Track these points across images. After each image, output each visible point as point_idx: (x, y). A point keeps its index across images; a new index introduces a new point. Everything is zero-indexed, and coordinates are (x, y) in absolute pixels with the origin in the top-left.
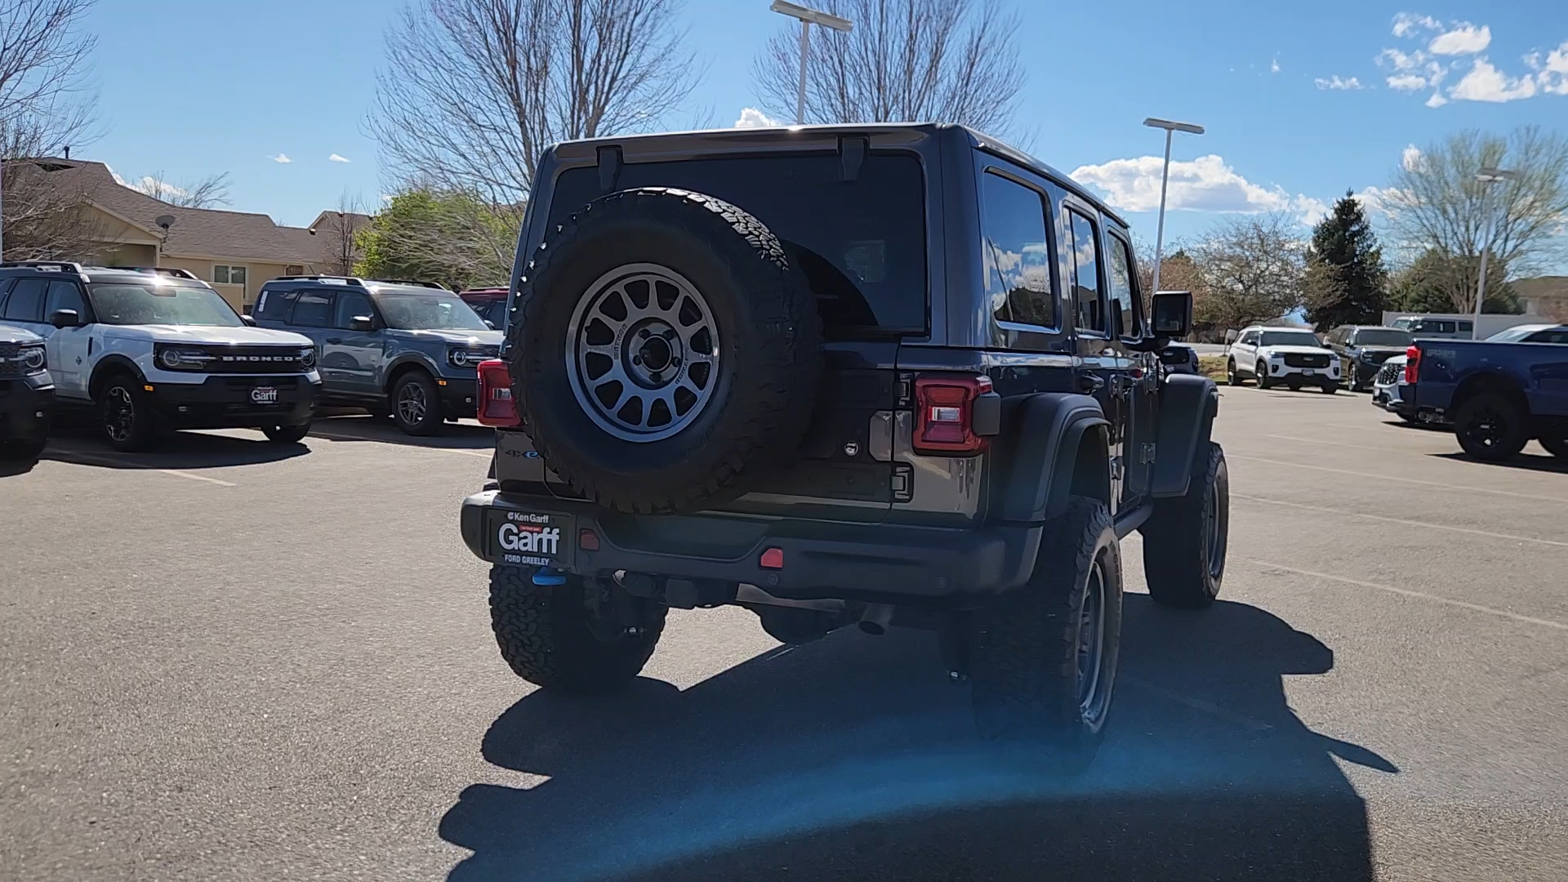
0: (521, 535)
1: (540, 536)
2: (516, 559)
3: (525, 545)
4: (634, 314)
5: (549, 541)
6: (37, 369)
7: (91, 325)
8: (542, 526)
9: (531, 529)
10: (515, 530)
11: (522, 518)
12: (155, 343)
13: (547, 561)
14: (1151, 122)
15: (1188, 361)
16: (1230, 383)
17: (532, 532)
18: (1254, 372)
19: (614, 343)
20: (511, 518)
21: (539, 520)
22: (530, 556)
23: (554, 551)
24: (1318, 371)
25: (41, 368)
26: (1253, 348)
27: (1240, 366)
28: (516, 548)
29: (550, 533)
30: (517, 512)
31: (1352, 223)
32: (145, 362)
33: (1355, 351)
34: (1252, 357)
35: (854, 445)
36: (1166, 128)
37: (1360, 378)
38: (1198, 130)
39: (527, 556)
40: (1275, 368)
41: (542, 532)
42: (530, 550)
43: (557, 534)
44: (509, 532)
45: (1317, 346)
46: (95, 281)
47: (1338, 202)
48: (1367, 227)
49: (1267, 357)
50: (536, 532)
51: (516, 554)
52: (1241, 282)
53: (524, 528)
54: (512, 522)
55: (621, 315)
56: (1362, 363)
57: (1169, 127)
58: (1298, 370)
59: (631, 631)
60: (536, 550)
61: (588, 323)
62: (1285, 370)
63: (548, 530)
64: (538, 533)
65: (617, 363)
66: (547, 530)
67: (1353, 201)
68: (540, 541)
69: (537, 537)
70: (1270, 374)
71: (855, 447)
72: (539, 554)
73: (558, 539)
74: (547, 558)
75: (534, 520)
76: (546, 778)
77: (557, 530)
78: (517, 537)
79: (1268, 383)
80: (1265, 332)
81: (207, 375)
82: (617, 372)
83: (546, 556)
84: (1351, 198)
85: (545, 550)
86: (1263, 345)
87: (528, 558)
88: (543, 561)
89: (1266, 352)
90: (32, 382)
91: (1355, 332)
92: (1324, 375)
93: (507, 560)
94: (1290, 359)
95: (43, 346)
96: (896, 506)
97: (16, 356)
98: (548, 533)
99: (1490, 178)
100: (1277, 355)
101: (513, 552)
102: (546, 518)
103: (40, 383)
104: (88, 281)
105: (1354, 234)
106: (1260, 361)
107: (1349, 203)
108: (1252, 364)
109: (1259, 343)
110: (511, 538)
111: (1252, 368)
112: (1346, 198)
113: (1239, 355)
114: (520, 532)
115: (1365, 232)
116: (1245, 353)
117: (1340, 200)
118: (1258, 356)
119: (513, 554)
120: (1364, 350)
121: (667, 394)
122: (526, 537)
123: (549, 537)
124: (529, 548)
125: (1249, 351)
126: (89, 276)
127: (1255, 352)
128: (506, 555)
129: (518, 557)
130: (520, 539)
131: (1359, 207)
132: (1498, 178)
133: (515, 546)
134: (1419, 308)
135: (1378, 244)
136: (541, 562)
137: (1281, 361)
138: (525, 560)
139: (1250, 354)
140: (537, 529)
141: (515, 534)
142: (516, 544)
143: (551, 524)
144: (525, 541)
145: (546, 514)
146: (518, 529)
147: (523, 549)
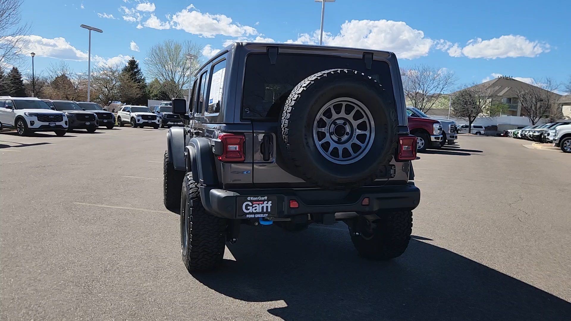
0: (254, 206)
1: (263, 205)
2: (252, 216)
3: (256, 210)
4: (335, 116)
5: (267, 207)
8: (264, 201)
9: (258, 203)
10: (251, 204)
11: (253, 199)
13: (267, 215)
14: (83, 26)
16: (119, 126)
17: (259, 204)
18: (130, 122)
19: (326, 127)
20: (249, 199)
21: (263, 198)
22: (259, 214)
23: (269, 210)
24: (153, 121)
26: (129, 113)
27: (123, 119)
28: (251, 212)
29: (267, 203)
30: (252, 197)
31: (135, 68)
33: (160, 114)
34: (129, 116)
36: (88, 29)
37: (163, 123)
38: (100, 31)
39: (257, 214)
40: (139, 120)
41: (263, 204)
43: (271, 203)
44: (247, 205)
45: (150, 112)
47: (129, 61)
48: (140, 70)
49: (135, 117)
51: (252, 214)
53: (255, 203)
54: (250, 201)
55: (330, 116)
56: (164, 118)
57: (90, 29)
58: (147, 121)
60: (260, 211)
61: (318, 120)
62: (142, 121)
63: (266, 202)
64: (262, 204)
67: (134, 60)
68: (263, 207)
69: (261, 206)
70: (137, 122)
72: (262, 213)
73: (271, 205)
74: (267, 214)
75: (260, 199)
77: (271, 202)
78: (252, 207)
79: (136, 126)
80: (132, 107)
82: (328, 138)
83: (267, 212)
84: (134, 59)
85: (265, 211)
86: (132, 112)
87: (258, 215)
88: (265, 215)
89: (134, 114)
91: (159, 108)
92: (155, 122)
93: (248, 217)
94: (144, 117)
96: (390, 179)
98: (266, 204)
99: (190, 57)
100: (139, 116)
101: (250, 213)
102: (266, 198)
105: (136, 72)
106: (132, 118)
107: (133, 62)
108: (129, 119)
109: (131, 111)
110: (249, 208)
111: (129, 120)
112: (132, 59)
113: (122, 116)
114: (253, 205)
115: (140, 71)
116: (126, 115)
117: (130, 60)
118: (131, 116)
119: (250, 214)
120: (164, 114)
122: (256, 207)
123: (267, 205)
124: (257, 211)
125: (127, 114)
128: (247, 215)
129: (254, 215)
131: (137, 63)
132: (192, 58)
133: (250, 211)
134: (155, 99)
135: (144, 76)
136: (264, 215)
137: (140, 118)
138: (257, 216)
139: (127, 115)
140: (261, 203)
141: (251, 206)
142: (251, 210)
143: (268, 200)
144: (255, 208)
145: (266, 196)
146: (252, 204)
147: (254, 211)
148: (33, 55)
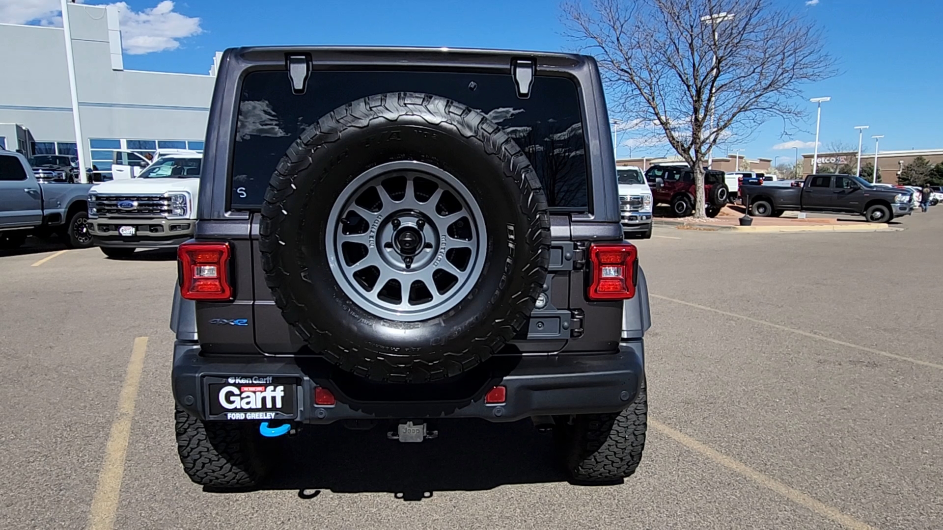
0: (243, 395)
1: (264, 394)
2: (240, 416)
3: (248, 403)
5: (274, 399)
8: (266, 385)
9: (253, 389)
11: (243, 381)
13: (273, 414)
17: (255, 392)
20: (233, 382)
22: (255, 412)
23: (279, 405)
28: (239, 407)
29: (274, 390)
30: (239, 376)
39: (251, 412)
41: (265, 391)
42: (254, 407)
43: (282, 391)
44: (229, 394)
50: (258, 391)
51: (240, 412)
53: (245, 389)
54: (234, 385)
60: (259, 406)
63: (272, 388)
64: (262, 392)
68: (264, 398)
71: (543, 300)
74: (273, 411)
77: (281, 388)
78: (239, 398)
85: (269, 405)
87: (253, 414)
88: (269, 415)
93: (231, 417)
98: (272, 391)
101: (235, 410)
102: (269, 379)
110: (232, 398)
114: (241, 393)
119: (235, 413)
122: (248, 397)
123: (274, 394)
124: (252, 406)
128: (229, 414)
129: (243, 414)
130: (242, 399)
133: (236, 405)
136: (266, 416)
138: (251, 416)
140: (260, 389)
141: (237, 395)
142: (238, 403)
143: (275, 384)
144: (248, 400)
145: (270, 376)
146: (240, 389)
147: (246, 407)
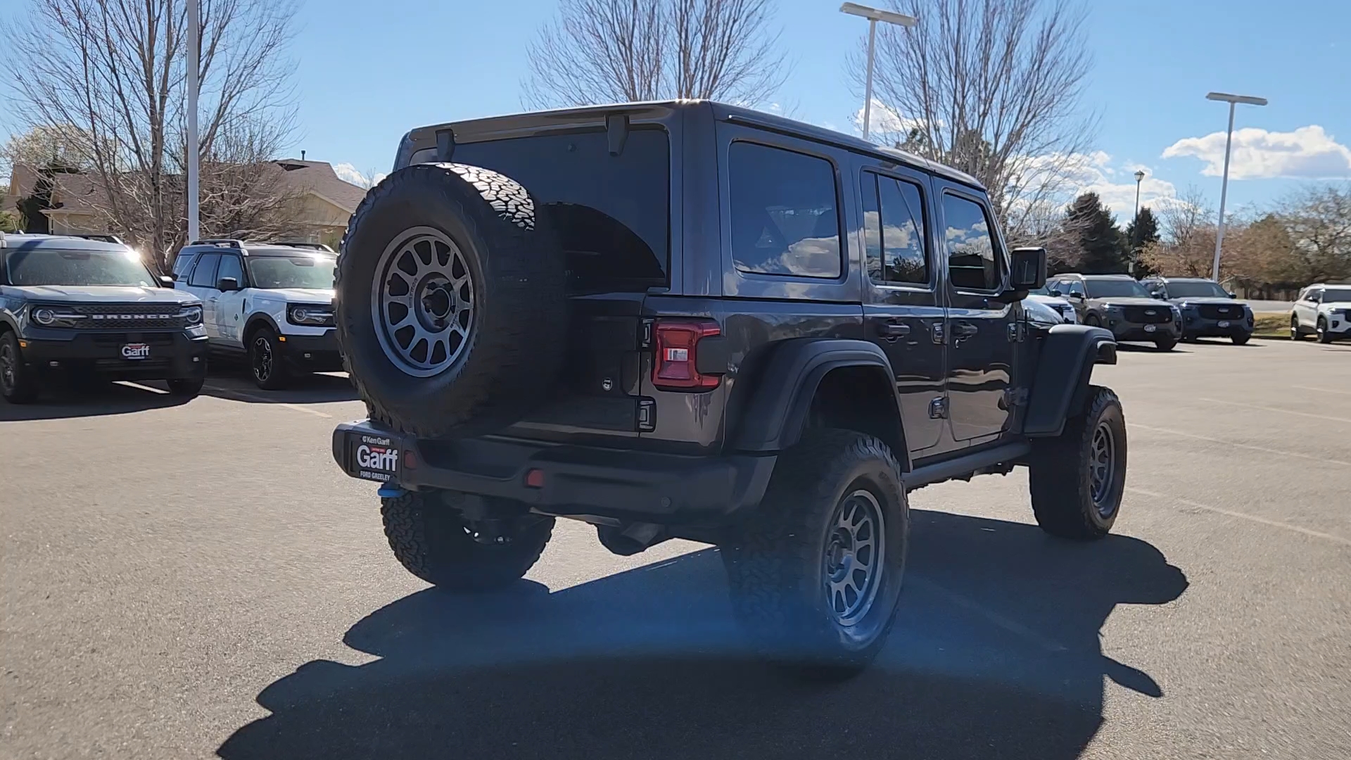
0: (372, 455)
1: (385, 456)
2: (367, 474)
3: (375, 463)
4: (423, 270)
5: (391, 460)
6: (194, 324)
7: (246, 289)
8: (386, 447)
9: (378, 450)
10: (368, 452)
11: (372, 441)
12: (288, 303)
13: (389, 477)
14: (1213, 96)
15: (1242, 317)
16: (1293, 338)
17: (379, 453)
18: (1315, 328)
19: (409, 293)
20: (365, 441)
21: (387, 443)
22: (377, 473)
23: (394, 469)
25: (198, 323)
26: (1314, 305)
27: (1302, 321)
28: (369, 466)
29: (391, 454)
30: (369, 436)
32: (280, 319)
34: (1313, 313)
35: (609, 381)
36: (1229, 101)
38: (1262, 102)
39: (375, 472)
40: (1336, 324)
41: (385, 453)
42: (378, 467)
43: (396, 455)
44: (364, 452)
46: (253, 254)
49: (1327, 313)
51: (368, 471)
52: (1316, 242)
53: (374, 449)
54: (367, 444)
55: (413, 271)
57: (1232, 100)
59: (499, 540)
60: (381, 468)
61: (389, 278)
62: (1345, 326)
64: (383, 453)
65: (411, 311)
66: (389, 451)
68: (385, 460)
69: (383, 457)
70: (1330, 329)
71: (610, 384)
72: (384, 471)
73: (397, 459)
75: (380, 443)
76: (379, 658)
77: (396, 451)
78: (369, 457)
79: (1328, 338)
80: (1326, 290)
81: (326, 329)
82: (411, 319)
83: (389, 472)
85: (388, 468)
86: (1324, 302)
88: (386, 477)
89: (1326, 309)
90: (189, 333)
93: (362, 476)
95: (200, 306)
96: (643, 435)
97: (178, 314)
100: (1338, 312)
101: (367, 469)
102: (391, 441)
103: (196, 334)
104: (247, 254)
106: (1321, 317)
108: (1312, 320)
109: (1321, 300)
110: (365, 457)
111: (1314, 324)
113: (1301, 311)
114: (371, 452)
116: (1307, 309)
118: (1319, 314)
119: (366, 471)
121: (445, 336)
122: (375, 457)
123: (391, 457)
124: (377, 466)
125: (1310, 308)
126: (249, 251)
127: (1316, 309)
128: (362, 472)
129: (370, 473)
130: (371, 458)
137: (1341, 317)
139: (1312, 310)
140: (382, 450)
141: (368, 454)
142: (368, 462)
143: (392, 447)
144: (375, 460)
145: (387, 438)
146: (370, 450)
147: (373, 466)
148: (1138, 177)
